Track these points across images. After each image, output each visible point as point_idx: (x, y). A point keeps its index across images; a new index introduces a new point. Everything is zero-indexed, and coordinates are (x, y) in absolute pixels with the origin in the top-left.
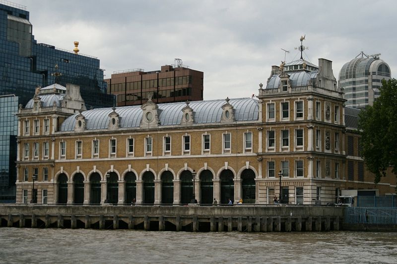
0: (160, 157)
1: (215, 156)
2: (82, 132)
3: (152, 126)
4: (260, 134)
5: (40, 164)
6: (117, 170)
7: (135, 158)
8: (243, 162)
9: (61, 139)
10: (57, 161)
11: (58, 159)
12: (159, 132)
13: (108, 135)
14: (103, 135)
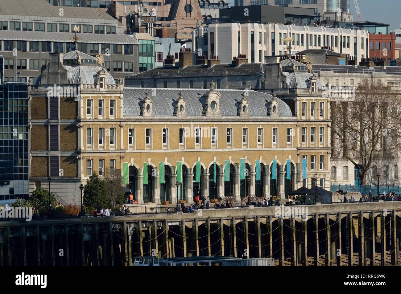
0: (225, 150)
1: (268, 149)
2: (151, 118)
3: (216, 116)
4: (298, 129)
5: (107, 154)
6: (187, 162)
7: (203, 150)
8: (287, 155)
9: (131, 125)
10: (127, 151)
11: (127, 149)
12: (223, 123)
13: (177, 123)
14: (173, 123)
